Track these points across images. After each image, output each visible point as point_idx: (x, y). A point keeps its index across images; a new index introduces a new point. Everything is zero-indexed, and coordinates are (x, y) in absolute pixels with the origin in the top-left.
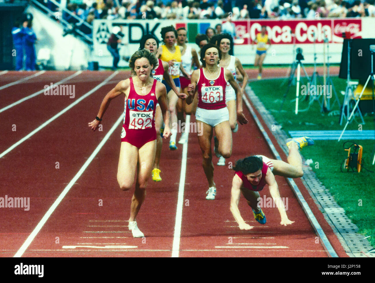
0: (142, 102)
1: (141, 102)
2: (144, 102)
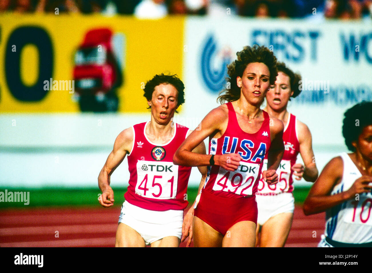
0: (249, 144)
1: (247, 146)
2: (251, 145)
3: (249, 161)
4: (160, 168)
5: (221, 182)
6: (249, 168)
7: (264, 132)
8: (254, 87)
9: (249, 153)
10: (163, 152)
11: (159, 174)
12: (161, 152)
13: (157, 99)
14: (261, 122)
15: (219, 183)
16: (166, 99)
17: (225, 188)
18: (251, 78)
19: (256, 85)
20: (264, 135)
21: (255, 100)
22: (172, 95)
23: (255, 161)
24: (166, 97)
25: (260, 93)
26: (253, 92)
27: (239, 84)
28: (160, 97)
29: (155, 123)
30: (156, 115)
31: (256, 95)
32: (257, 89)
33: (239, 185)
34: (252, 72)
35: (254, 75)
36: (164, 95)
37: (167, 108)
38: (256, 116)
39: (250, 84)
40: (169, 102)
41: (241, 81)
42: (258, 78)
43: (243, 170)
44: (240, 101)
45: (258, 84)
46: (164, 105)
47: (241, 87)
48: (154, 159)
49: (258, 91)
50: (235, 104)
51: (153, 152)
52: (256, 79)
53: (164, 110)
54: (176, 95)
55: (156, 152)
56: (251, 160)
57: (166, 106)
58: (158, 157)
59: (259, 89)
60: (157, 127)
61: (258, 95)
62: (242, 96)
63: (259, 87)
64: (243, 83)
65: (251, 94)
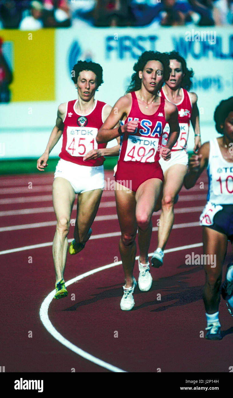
3: (149, 137)
4: (84, 132)
5: (129, 154)
6: (150, 142)
7: (160, 113)
8: (151, 79)
9: (148, 130)
10: (86, 120)
11: (83, 137)
12: (84, 121)
13: (81, 82)
14: (158, 106)
15: (128, 155)
16: (88, 82)
17: (133, 159)
18: (149, 72)
19: (152, 77)
20: (160, 116)
21: (152, 89)
22: (92, 79)
23: (154, 136)
24: (88, 81)
25: (155, 83)
26: (151, 83)
27: (141, 76)
28: (83, 80)
29: (81, 100)
30: (81, 94)
31: (152, 85)
32: (153, 81)
33: (144, 155)
34: (150, 68)
35: (152, 70)
36: (86, 79)
37: (89, 89)
38: (153, 101)
39: (148, 76)
40: (90, 84)
41: (142, 74)
42: (154, 72)
43: (146, 144)
44: (141, 90)
45: (154, 77)
46: (86, 86)
47: (142, 79)
48: (79, 125)
49: (154, 83)
50: (137, 93)
51: (79, 120)
52: (153, 73)
53: (87, 90)
54: (95, 79)
55: (80, 121)
56: (151, 136)
57: (88, 87)
58: (82, 124)
59: (155, 81)
60: (82, 103)
61: (154, 85)
62: (143, 86)
63: (155, 79)
64: (143, 76)
65: (149, 85)
